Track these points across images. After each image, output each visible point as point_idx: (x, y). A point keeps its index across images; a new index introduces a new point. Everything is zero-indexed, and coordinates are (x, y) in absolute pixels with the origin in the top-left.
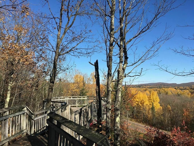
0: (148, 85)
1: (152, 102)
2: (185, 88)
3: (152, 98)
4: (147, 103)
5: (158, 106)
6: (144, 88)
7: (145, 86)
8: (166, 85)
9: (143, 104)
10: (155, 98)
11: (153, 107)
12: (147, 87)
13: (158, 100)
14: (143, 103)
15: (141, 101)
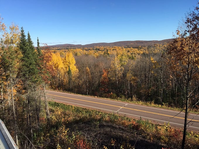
0: (55, 47)
1: (67, 64)
2: (89, 48)
3: (67, 60)
4: (61, 66)
5: (74, 69)
6: (52, 49)
7: (52, 48)
8: (73, 47)
9: (57, 68)
10: (71, 60)
11: (69, 70)
12: (54, 49)
13: (74, 62)
14: (58, 66)
15: (55, 65)
